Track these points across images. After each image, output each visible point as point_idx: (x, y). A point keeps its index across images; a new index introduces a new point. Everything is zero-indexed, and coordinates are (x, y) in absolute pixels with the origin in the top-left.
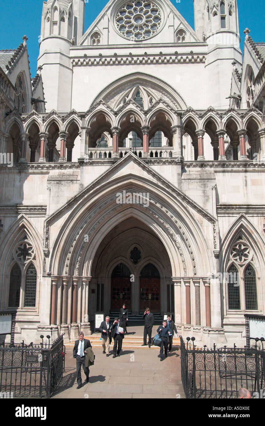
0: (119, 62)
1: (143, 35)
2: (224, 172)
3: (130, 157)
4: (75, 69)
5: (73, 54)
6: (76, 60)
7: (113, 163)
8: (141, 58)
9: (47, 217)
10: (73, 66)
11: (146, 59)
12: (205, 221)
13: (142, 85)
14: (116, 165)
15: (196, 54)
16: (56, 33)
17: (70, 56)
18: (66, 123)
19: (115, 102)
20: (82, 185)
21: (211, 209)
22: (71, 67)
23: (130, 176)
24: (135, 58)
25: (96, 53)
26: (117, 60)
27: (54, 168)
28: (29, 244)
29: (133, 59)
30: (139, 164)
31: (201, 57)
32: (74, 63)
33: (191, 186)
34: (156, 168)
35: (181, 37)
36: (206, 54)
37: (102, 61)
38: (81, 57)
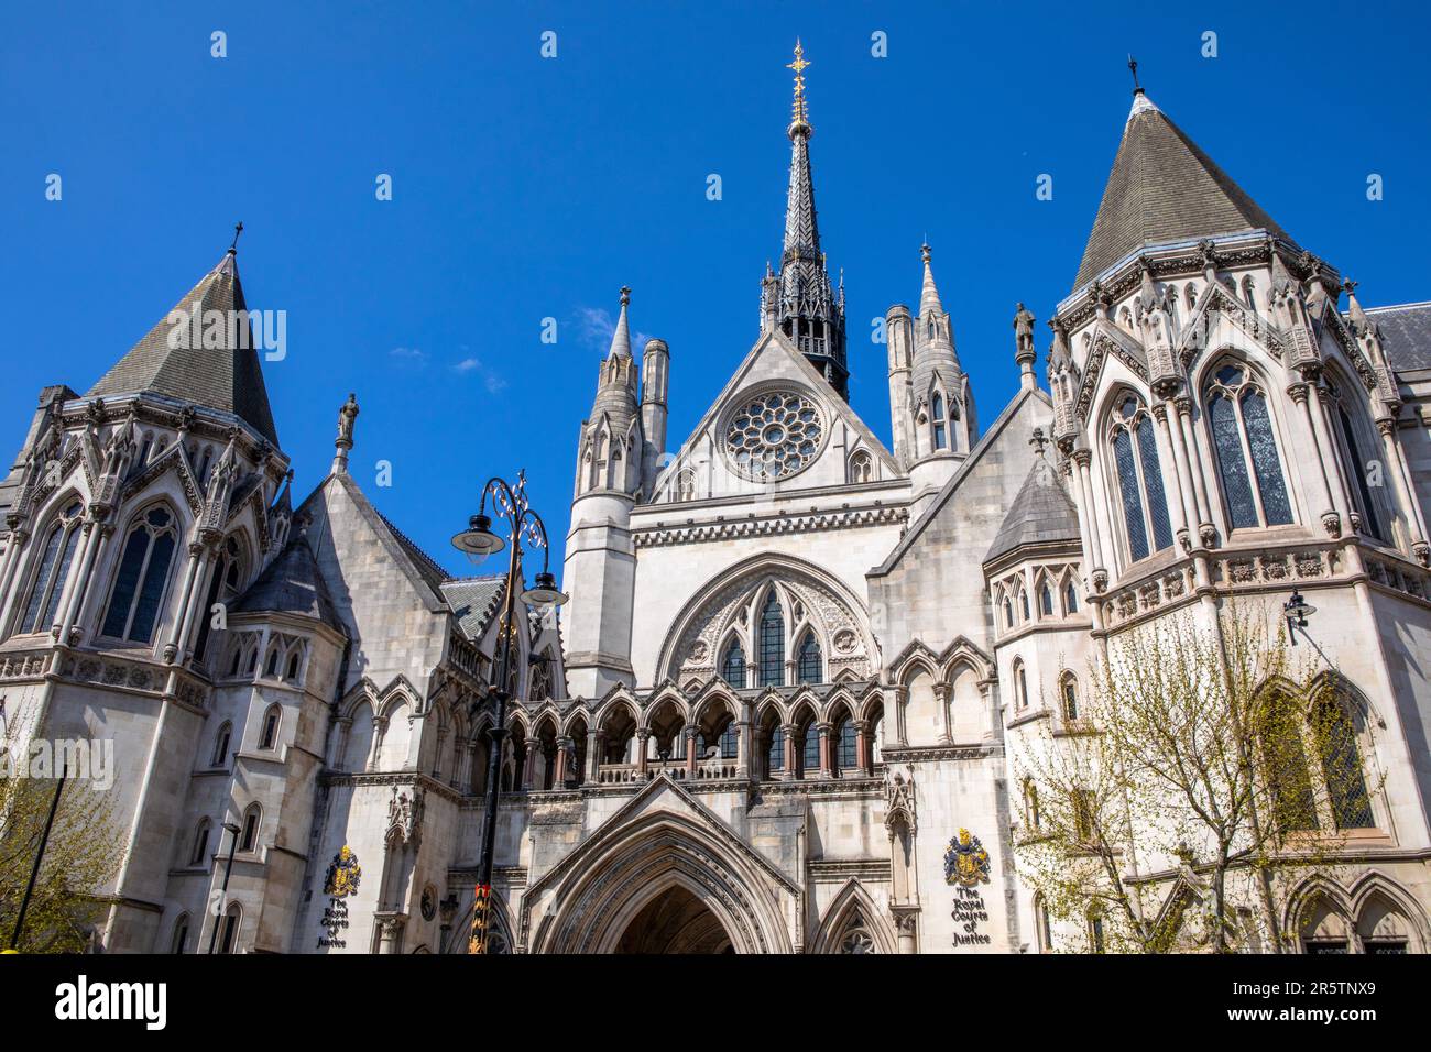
0: (729, 534)
1: (784, 467)
2: (825, 800)
3: (662, 781)
4: (642, 554)
5: (636, 522)
6: (642, 535)
7: (634, 791)
8: (772, 523)
9: (527, 888)
10: (637, 547)
11: (784, 525)
12: (784, 894)
13: (779, 577)
14: (638, 795)
15: (887, 506)
16: (603, 483)
17: (631, 527)
18: (567, 720)
19: (722, 618)
20: (583, 832)
21: (796, 870)
22: (632, 553)
23: (662, 815)
24: (761, 524)
25: (682, 517)
26: (725, 532)
27: (544, 801)
28: (500, 939)
29: (756, 525)
30: (677, 792)
31: (898, 510)
32: (639, 542)
33: (764, 829)
34: (704, 798)
35: (862, 466)
36: (908, 504)
37: (693, 535)
38: (652, 529)
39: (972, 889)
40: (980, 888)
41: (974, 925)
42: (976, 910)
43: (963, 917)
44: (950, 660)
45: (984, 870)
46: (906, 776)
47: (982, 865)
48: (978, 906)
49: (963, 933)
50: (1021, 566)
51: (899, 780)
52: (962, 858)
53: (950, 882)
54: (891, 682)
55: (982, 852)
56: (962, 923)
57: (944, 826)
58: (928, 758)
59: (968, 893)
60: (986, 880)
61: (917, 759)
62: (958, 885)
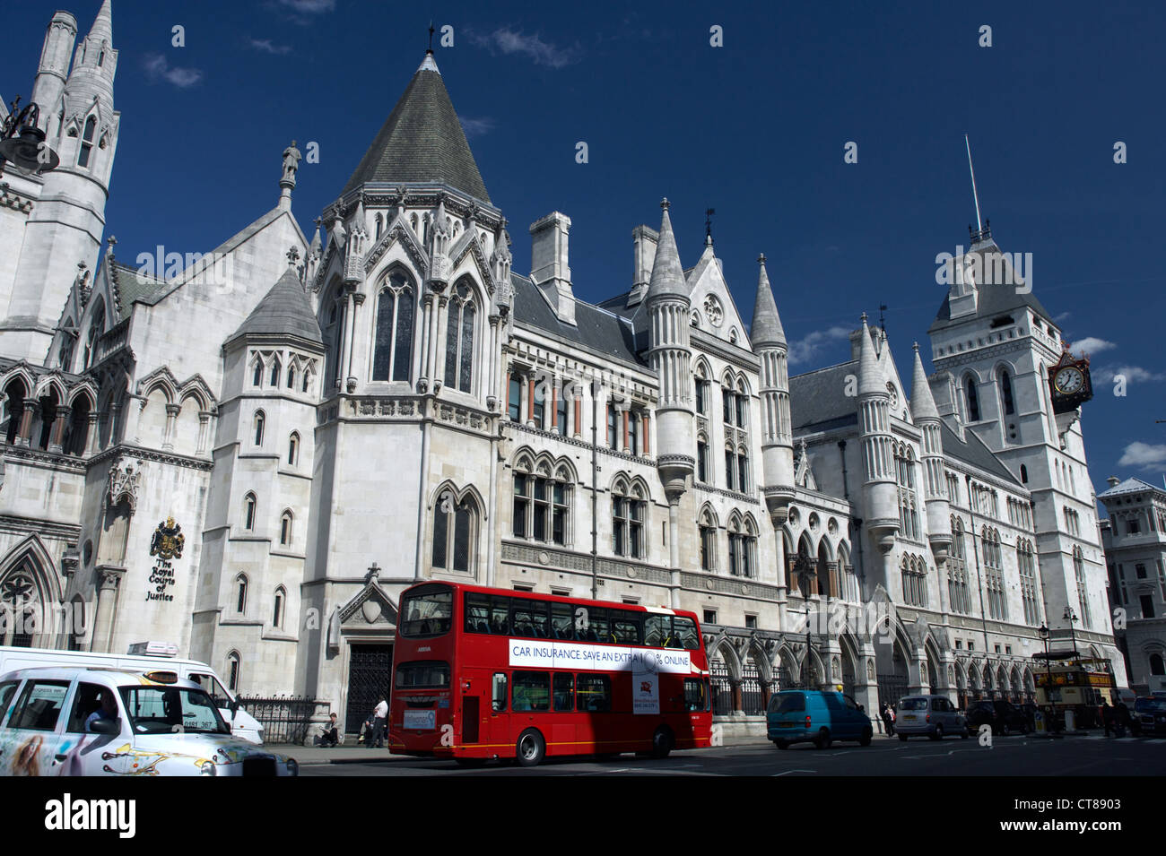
2: (21, 464)
15: (14, 192)
31: (23, 200)
36: (36, 199)
39: (168, 561)
40: (173, 561)
41: (164, 587)
42: (167, 577)
43: (157, 580)
44: (186, 389)
45: (180, 549)
46: (136, 468)
47: (179, 545)
48: (170, 574)
49: (154, 592)
50: (281, 348)
51: (129, 470)
52: (166, 538)
53: (153, 553)
54: (139, 393)
55: (181, 536)
56: (155, 585)
57: (157, 510)
58: (155, 458)
59: (165, 563)
60: (179, 557)
61: (146, 457)
62: (157, 556)
